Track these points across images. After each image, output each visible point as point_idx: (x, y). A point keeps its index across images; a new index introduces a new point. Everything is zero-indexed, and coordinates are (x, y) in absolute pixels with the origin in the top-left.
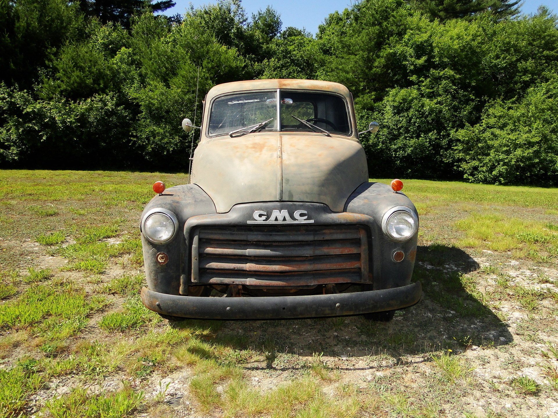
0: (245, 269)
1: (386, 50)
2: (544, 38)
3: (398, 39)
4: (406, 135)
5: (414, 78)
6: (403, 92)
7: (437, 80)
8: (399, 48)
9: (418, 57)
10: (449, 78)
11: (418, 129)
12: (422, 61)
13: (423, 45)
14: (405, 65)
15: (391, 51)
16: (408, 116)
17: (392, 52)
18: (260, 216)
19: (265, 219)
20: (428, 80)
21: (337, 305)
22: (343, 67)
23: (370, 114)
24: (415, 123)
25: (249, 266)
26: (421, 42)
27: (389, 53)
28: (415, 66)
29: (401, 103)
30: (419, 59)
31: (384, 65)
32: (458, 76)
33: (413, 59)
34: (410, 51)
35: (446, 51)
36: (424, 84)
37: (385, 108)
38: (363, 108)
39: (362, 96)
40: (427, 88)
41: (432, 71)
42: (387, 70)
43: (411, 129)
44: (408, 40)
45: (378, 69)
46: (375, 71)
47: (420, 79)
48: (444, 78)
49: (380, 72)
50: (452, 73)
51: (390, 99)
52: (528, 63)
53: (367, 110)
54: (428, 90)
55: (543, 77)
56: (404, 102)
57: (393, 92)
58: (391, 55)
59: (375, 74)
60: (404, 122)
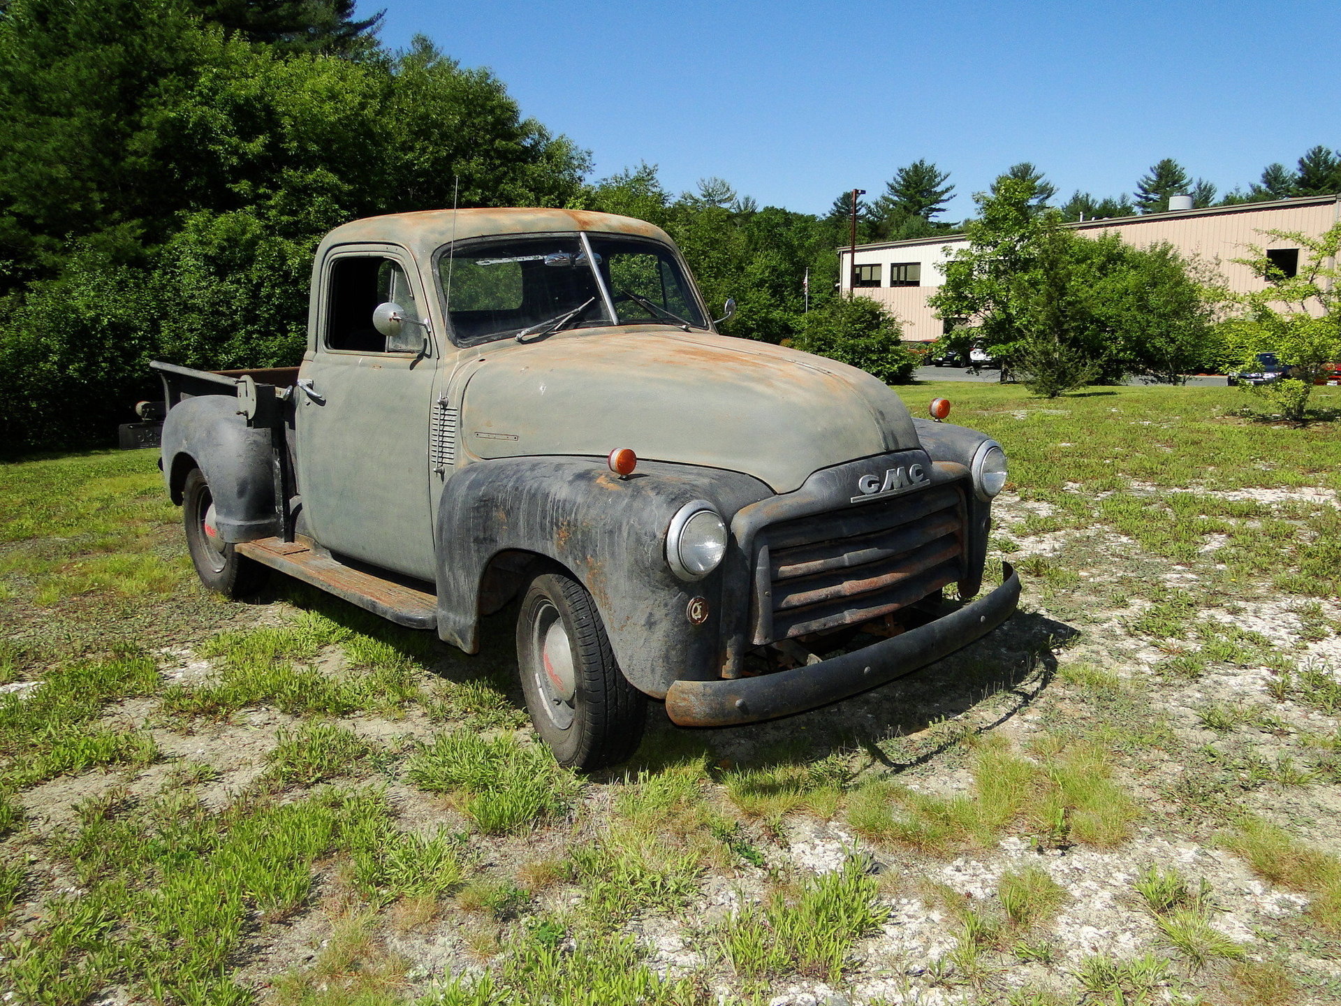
0: (843, 593)
1: (155, 110)
2: (492, 111)
3: (181, 85)
4: (249, 327)
5: (243, 187)
6: (225, 221)
7: (301, 194)
8: (192, 110)
9: (247, 136)
10: (328, 190)
11: (277, 312)
12: (256, 146)
13: (254, 107)
14: (215, 152)
15: (172, 115)
16: (250, 281)
17: (175, 118)
18: (870, 484)
19: (876, 489)
20: (282, 193)
21: (982, 618)
22: (29, 146)
23: (141, 276)
24: (269, 297)
25: (848, 587)
26: (247, 99)
27: (167, 121)
28: (242, 157)
29: (223, 249)
30: (250, 141)
31: (155, 149)
32: (347, 187)
33: (235, 140)
34: (220, 118)
35: (309, 125)
36: (272, 202)
37: (178, 260)
38: (117, 261)
39: (109, 229)
40: (282, 213)
41: (288, 173)
42: (166, 165)
43: (263, 312)
44: (210, 90)
45: (142, 160)
46: (135, 163)
47: (261, 191)
48: (315, 190)
49: (147, 168)
50: (332, 178)
51: (193, 237)
52: (473, 164)
53: (130, 266)
54: (285, 218)
55: (502, 194)
56: (230, 247)
57: (196, 219)
58: (173, 126)
59: (135, 171)
60: (241, 298)
